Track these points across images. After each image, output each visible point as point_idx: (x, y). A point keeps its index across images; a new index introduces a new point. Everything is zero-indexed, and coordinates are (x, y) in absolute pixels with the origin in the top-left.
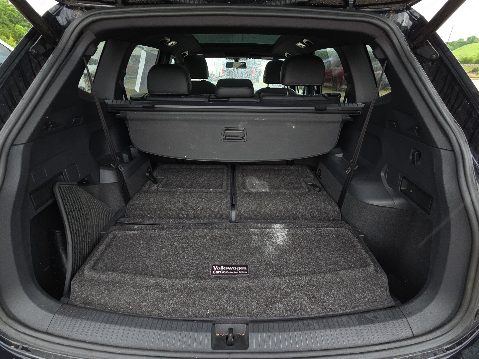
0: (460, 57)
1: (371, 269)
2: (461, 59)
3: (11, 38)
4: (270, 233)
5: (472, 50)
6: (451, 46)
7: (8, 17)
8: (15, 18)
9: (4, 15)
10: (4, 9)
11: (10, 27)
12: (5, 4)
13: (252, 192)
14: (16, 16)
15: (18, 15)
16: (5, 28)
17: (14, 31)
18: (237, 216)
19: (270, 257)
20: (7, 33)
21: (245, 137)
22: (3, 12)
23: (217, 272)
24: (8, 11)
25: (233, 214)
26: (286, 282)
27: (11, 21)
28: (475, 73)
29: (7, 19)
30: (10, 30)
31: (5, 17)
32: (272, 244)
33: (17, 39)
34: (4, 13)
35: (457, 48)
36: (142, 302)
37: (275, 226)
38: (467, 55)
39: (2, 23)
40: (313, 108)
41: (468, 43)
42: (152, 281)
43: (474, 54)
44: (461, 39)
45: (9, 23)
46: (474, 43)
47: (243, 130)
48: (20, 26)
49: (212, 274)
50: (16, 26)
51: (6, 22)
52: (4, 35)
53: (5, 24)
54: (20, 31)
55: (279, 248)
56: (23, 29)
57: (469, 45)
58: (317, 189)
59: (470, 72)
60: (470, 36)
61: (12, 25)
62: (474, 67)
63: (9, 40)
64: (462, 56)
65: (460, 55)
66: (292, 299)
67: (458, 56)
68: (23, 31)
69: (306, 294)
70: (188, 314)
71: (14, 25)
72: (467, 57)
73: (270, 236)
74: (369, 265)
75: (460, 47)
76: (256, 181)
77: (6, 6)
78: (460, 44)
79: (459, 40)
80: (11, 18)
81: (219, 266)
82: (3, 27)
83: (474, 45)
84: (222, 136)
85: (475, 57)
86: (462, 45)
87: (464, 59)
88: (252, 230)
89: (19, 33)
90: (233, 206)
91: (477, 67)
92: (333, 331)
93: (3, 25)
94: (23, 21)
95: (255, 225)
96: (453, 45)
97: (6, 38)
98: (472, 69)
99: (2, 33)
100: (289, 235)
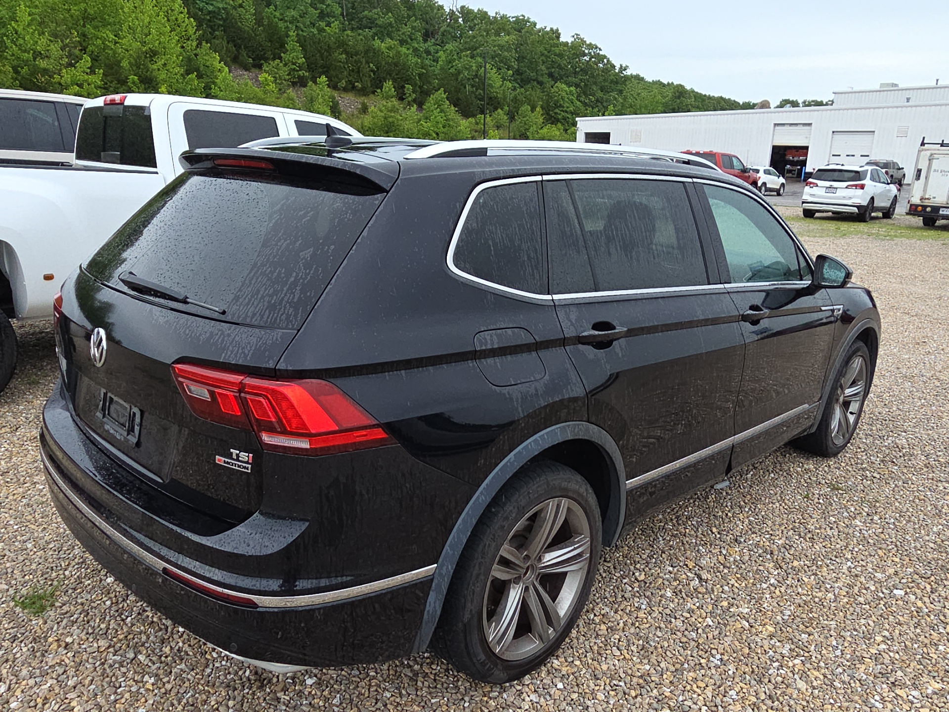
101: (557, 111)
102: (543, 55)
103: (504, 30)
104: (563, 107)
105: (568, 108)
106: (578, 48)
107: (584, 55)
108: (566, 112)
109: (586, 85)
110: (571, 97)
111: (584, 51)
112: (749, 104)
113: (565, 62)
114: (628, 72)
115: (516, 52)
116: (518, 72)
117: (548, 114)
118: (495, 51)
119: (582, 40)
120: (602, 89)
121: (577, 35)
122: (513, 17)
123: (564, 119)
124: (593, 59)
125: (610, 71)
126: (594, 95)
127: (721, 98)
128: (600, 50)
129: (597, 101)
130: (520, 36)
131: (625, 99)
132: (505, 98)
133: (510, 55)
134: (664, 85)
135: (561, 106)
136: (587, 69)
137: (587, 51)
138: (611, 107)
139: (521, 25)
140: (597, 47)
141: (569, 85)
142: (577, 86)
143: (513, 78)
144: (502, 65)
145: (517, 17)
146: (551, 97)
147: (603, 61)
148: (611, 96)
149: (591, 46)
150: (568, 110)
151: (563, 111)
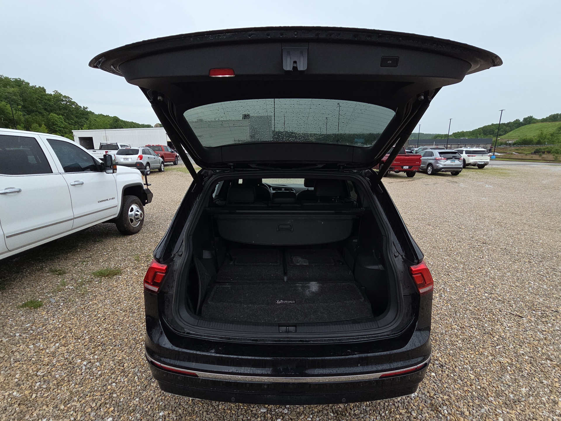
0: (519, 138)
1: (362, 300)
2: (520, 140)
3: (43, 126)
4: (308, 286)
5: (532, 131)
6: (507, 127)
7: (43, 106)
8: (51, 106)
9: (39, 103)
10: (40, 98)
11: (44, 115)
12: (41, 93)
13: (297, 265)
14: (52, 105)
15: (54, 104)
16: (38, 116)
17: (47, 119)
18: (288, 279)
19: (308, 297)
20: (40, 121)
21: (292, 230)
22: (38, 101)
23: (279, 303)
24: (44, 100)
25: (285, 279)
26: (316, 306)
27: (45, 109)
28: (538, 154)
29: (42, 107)
30: (43, 118)
31: (40, 105)
32: (309, 291)
33: (50, 126)
34: (40, 101)
35: (515, 129)
36: (241, 315)
37: (312, 283)
38: (526, 136)
39: (36, 111)
40: (333, 211)
41: (525, 124)
42: (245, 306)
43: (534, 135)
44: (517, 120)
45: (43, 111)
46: (532, 123)
47: (290, 225)
48: (55, 115)
49: (276, 303)
50: (51, 114)
51: (40, 111)
52: (36, 123)
53: (39, 113)
54: (54, 119)
55: (313, 293)
56: (57, 117)
57: (526, 126)
58: (341, 263)
59: (532, 153)
60: (526, 117)
61: (45, 113)
62: (536, 148)
63: (41, 128)
64: (521, 136)
65: (519, 136)
66: (319, 313)
67: (517, 137)
68: (57, 119)
69: (326, 311)
70: (265, 320)
71: (48, 113)
72: (526, 138)
73: (308, 287)
74: (361, 298)
75: (517, 128)
76: (300, 259)
77: (42, 95)
78: (516, 125)
79: (515, 121)
80: (46, 107)
81: (280, 300)
82: (36, 115)
83: (532, 125)
84: (277, 229)
85: (536, 137)
86: (520, 126)
87: (523, 140)
88: (298, 285)
89: (52, 121)
90: (285, 274)
91: (539, 148)
92: (338, 326)
93: (38, 113)
94: (59, 110)
95: (299, 283)
96: (510, 127)
97: (38, 126)
98: (534, 150)
99: (35, 120)
100: (319, 287)
101: (54, 126)
102: (38, 99)
103: (9, 85)
104: (58, 125)
105: (60, 125)
106: (58, 97)
107: (63, 101)
108: (60, 127)
109: (67, 115)
110: (61, 120)
111: (62, 99)
112: (144, 125)
113: (52, 103)
114: (88, 110)
115: (20, 97)
116: (24, 107)
117: (50, 128)
118: (6, 95)
119: (60, 94)
120: (76, 117)
121: (56, 91)
122: (13, 79)
123: (60, 131)
124: (68, 103)
125: (79, 109)
126: (73, 120)
127: (132, 122)
128: (71, 99)
129: (75, 122)
130: (21, 89)
131: (90, 122)
132: (20, 120)
133: (17, 98)
134: (105, 116)
135: (56, 124)
136: (66, 107)
137: (64, 99)
138: (85, 126)
139: (19, 83)
140: (69, 98)
141: (58, 115)
142: (63, 115)
143: (22, 110)
144: (13, 102)
145: (16, 79)
146: (49, 120)
147: (74, 104)
148: (82, 120)
149: (65, 97)
150: (61, 126)
151: (58, 127)
